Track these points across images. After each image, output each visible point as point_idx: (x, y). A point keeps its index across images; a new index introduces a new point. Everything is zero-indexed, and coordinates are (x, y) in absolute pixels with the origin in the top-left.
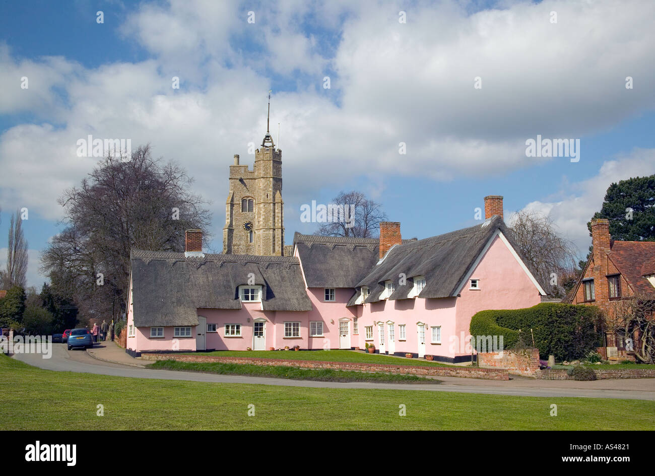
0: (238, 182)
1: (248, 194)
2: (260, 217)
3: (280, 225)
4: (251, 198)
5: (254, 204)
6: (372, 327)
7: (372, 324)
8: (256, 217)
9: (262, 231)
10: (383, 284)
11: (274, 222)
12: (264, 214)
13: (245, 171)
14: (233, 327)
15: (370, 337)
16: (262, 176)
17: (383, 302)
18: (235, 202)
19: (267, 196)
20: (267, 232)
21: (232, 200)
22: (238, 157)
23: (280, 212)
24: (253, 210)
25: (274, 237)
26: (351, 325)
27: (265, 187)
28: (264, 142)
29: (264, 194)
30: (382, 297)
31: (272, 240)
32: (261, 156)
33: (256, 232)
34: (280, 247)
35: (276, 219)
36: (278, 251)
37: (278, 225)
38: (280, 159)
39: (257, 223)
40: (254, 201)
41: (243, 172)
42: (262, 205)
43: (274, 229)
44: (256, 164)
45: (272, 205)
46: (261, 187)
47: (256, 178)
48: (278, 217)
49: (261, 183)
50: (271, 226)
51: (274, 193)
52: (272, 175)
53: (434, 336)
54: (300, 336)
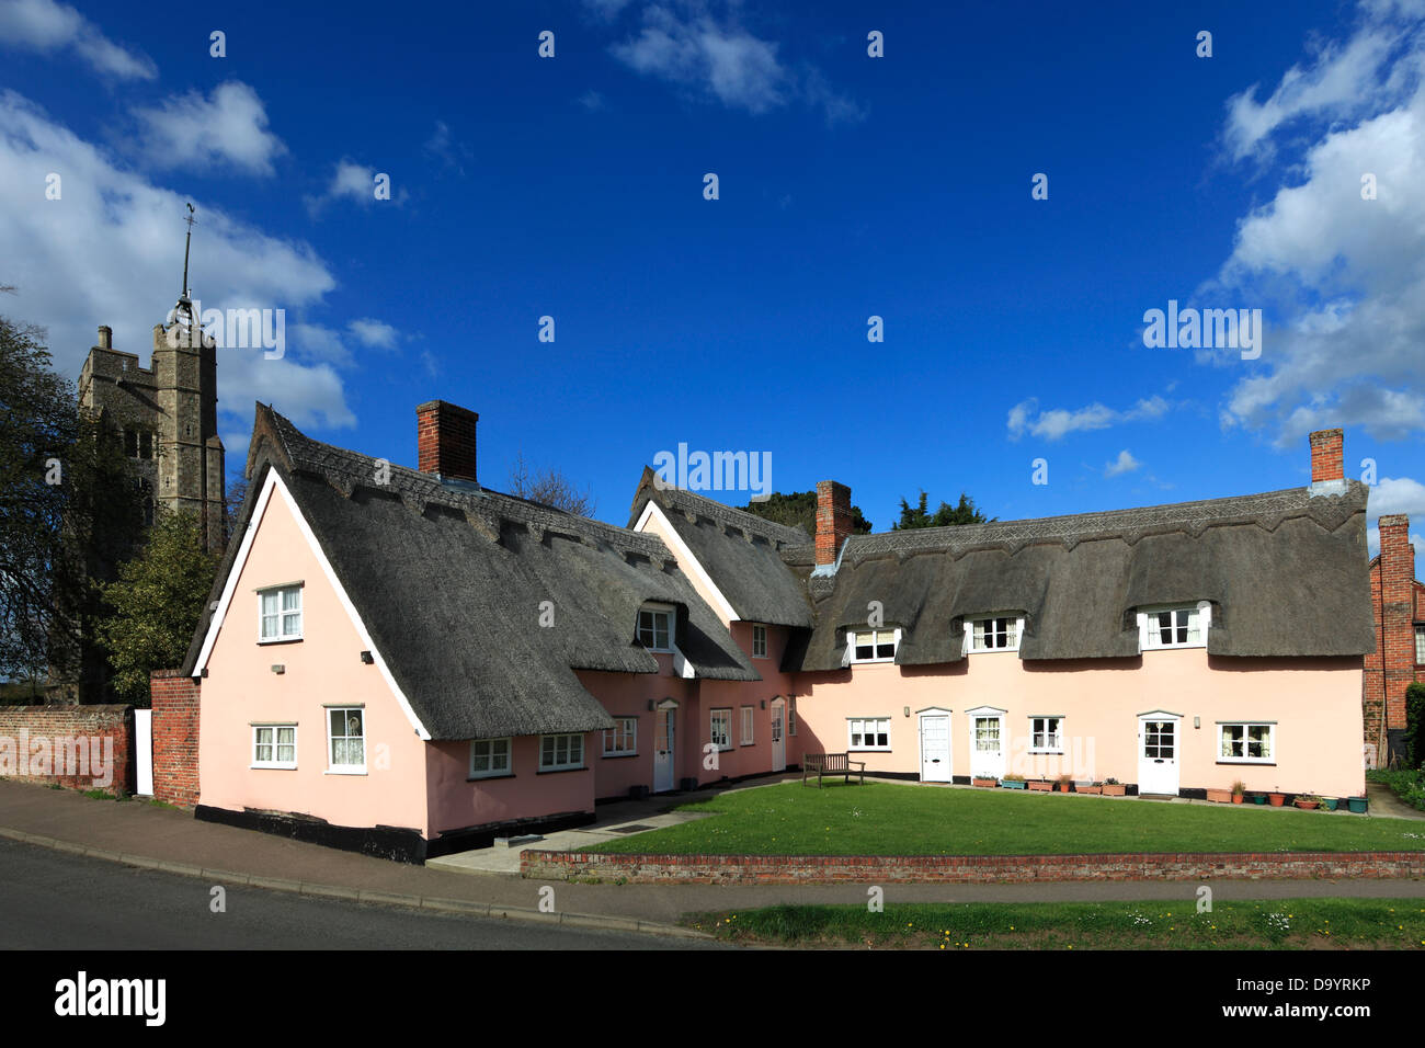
0: (115, 388)
1: (138, 419)
2: (171, 473)
3: (218, 494)
4: (145, 429)
5: (154, 443)
6: (882, 720)
7: (890, 713)
8: (161, 472)
9: (175, 503)
11: (205, 487)
12: (181, 466)
13: (131, 366)
14: (620, 727)
19: (188, 430)
20: (189, 506)
22: (107, 331)
23: (219, 467)
24: (151, 454)
25: (203, 519)
27: (181, 410)
29: (181, 424)
35: (209, 480)
37: (214, 494)
39: (162, 485)
40: (155, 436)
41: (125, 366)
42: (174, 448)
43: (204, 503)
44: (159, 357)
45: (198, 450)
46: (174, 409)
47: (160, 385)
48: (212, 477)
49: (169, 400)
50: (195, 495)
51: (202, 426)
52: (199, 387)
53: (1233, 745)
54: (730, 747)
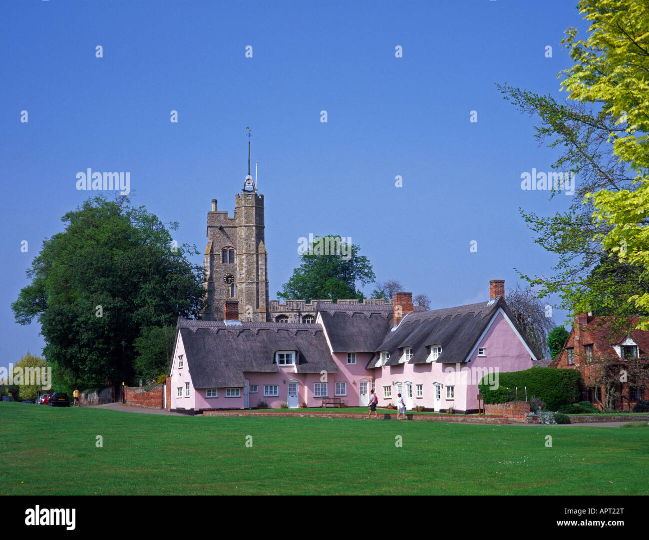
0: (217, 230)
1: (228, 244)
2: (242, 269)
3: (264, 278)
4: (231, 248)
5: (235, 254)
6: (390, 387)
7: (391, 384)
8: (238, 269)
9: (244, 285)
10: (401, 350)
11: (258, 275)
12: (247, 266)
13: (225, 218)
14: (271, 387)
15: (388, 395)
16: (243, 223)
17: (402, 365)
18: (215, 253)
19: (250, 246)
20: (250, 286)
21: (212, 251)
22: (216, 202)
23: (264, 263)
24: (234, 261)
25: (258, 292)
26: (370, 384)
27: (247, 236)
28: (245, 185)
29: (247, 244)
30: (401, 362)
31: (255, 295)
32: (243, 202)
33: (238, 285)
34: (264, 302)
35: (260, 271)
36: (263, 306)
37: (262, 278)
38: (263, 206)
39: (238, 276)
40: (235, 251)
41: (222, 219)
42: (244, 257)
43: (258, 283)
44: (237, 211)
45: (255, 256)
46: (244, 236)
47: (237, 226)
48: (261, 269)
49: (242, 232)
50: (254, 279)
51: (256, 243)
52: (254, 223)
53: (448, 394)
54: (327, 396)
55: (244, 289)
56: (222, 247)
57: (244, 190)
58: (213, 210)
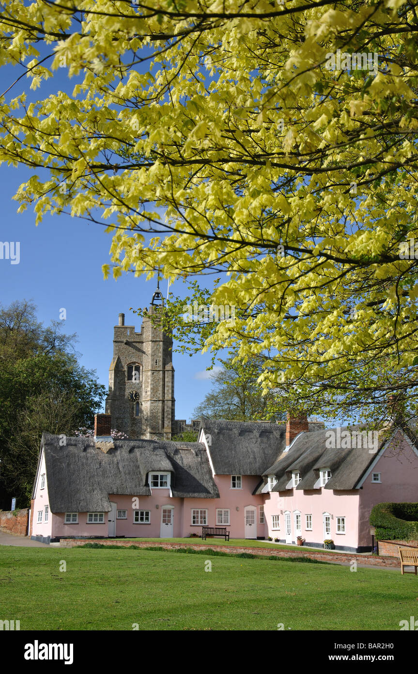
0: (123, 345)
1: (134, 360)
2: (148, 387)
3: (170, 396)
4: (137, 364)
5: (141, 371)
6: (278, 517)
7: (278, 513)
8: (143, 387)
9: (149, 403)
10: (290, 473)
11: (164, 393)
12: (153, 383)
13: (131, 332)
14: (142, 514)
15: (276, 527)
16: (150, 339)
17: (291, 491)
19: (156, 362)
20: (156, 404)
22: (123, 316)
23: (171, 380)
24: (139, 378)
25: (163, 411)
26: (258, 513)
27: (153, 352)
28: (154, 299)
29: (153, 360)
30: (289, 487)
31: (160, 414)
33: (143, 403)
34: (169, 422)
35: (166, 389)
36: (168, 426)
37: (168, 397)
39: (144, 394)
40: (141, 368)
41: (129, 333)
42: (149, 373)
43: (163, 401)
44: (144, 326)
45: (161, 372)
46: (150, 352)
47: (144, 341)
48: (168, 386)
49: (148, 347)
50: (159, 398)
51: (163, 359)
52: (162, 338)
53: (339, 527)
54: (206, 525)
55: (149, 407)
56: (128, 363)
57: (152, 304)
58: (120, 325)
